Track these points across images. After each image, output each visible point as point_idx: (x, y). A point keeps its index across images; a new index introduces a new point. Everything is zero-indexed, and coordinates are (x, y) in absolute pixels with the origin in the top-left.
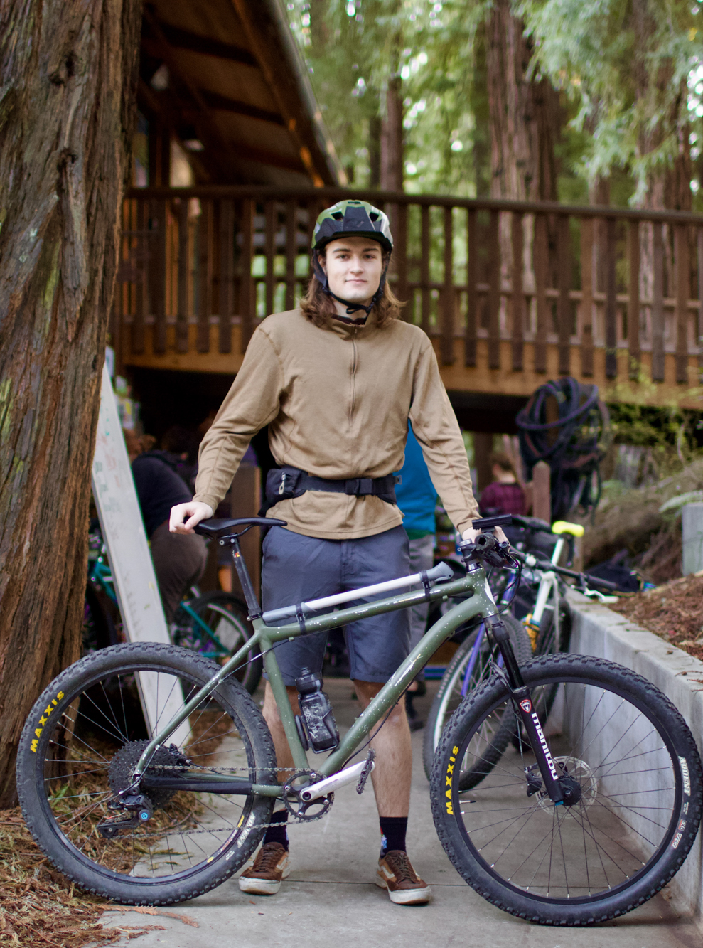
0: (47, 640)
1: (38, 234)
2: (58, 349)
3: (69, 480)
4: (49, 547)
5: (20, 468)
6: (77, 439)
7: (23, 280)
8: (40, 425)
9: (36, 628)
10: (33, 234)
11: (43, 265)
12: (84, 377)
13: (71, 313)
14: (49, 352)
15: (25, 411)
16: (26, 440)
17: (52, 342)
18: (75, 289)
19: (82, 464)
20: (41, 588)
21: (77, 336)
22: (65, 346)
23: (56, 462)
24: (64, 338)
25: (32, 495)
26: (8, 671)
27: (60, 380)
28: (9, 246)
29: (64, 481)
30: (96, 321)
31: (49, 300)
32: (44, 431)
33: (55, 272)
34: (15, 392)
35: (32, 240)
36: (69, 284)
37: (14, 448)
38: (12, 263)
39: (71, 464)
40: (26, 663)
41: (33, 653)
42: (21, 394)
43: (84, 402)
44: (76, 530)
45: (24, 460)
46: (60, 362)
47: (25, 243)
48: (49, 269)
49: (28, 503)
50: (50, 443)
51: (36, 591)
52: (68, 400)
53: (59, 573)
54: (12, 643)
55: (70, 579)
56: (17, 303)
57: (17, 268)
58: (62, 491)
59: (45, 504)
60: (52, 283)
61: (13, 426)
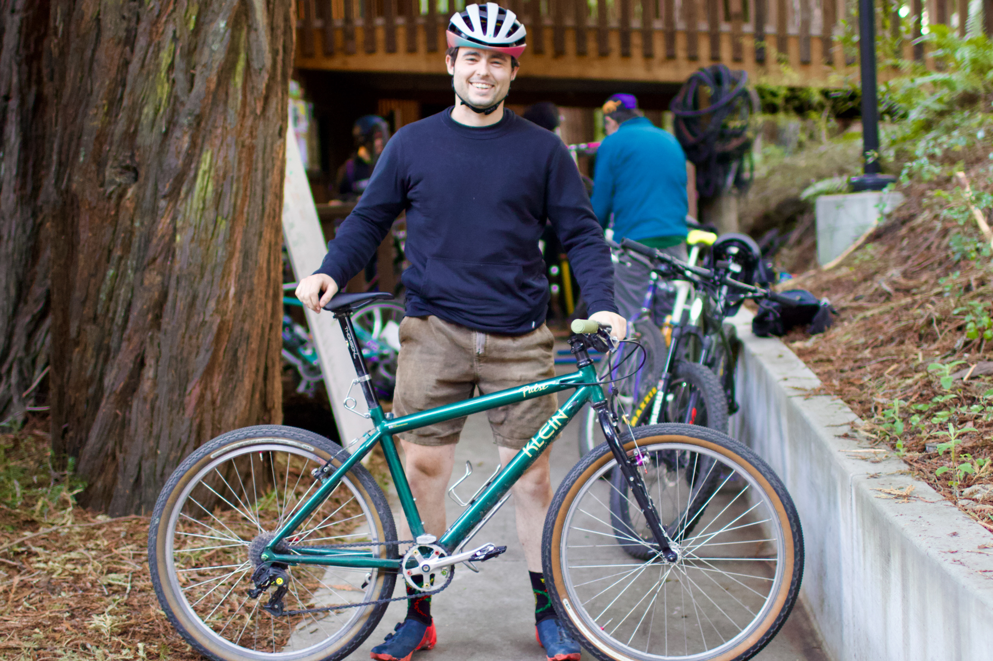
0: (254, 369)
1: (227, 25)
2: (249, 122)
3: (264, 234)
4: (251, 292)
5: (223, 226)
6: (270, 198)
7: (216, 65)
8: (238, 188)
9: (244, 360)
10: (222, 24)
11: (233, 51)
12: (272, 144)
13: (258, 90)
14: (241, 125)
15: (224, 177)
16: (227, 202)
17: (244, 116)
18: (261, 69)
19: (274, 218)
20: (247, 326)
21: (264, 109)
22: (255, 119)
23: (252, 220)
24: (253, 112)
25: (234, 248)
26: (223, 397)
27: (252, 149)
28: (202, 34)
29: (261, 235)
30: (280, 94)
31: (239, 80)
32: (241, 192)
33: (242, 56)
34: (214, 161)
35: (222, 31)
36: (256, 65)
37: (217, 209)
38: (206, 51)
39: (266, 219)
40: (237, 389)
41: (242, 381)
42: (220, 163)
43: (273, 165)
44: (273, 274)
45: (226, 218)
46: (251, 133)
47: (216, 33)
48: (237, 54)
49: (231, 255)
50: (247, 203)
51: (242, 329)
52: (260, 165)
53: (261, 312)
54: (225, 373)
55: (269, 315)
56: (213, 86)
57: (210, 56)
58: (259, 244)
59: (246, 255)
60: (241, 66)
61: (215, 191)
